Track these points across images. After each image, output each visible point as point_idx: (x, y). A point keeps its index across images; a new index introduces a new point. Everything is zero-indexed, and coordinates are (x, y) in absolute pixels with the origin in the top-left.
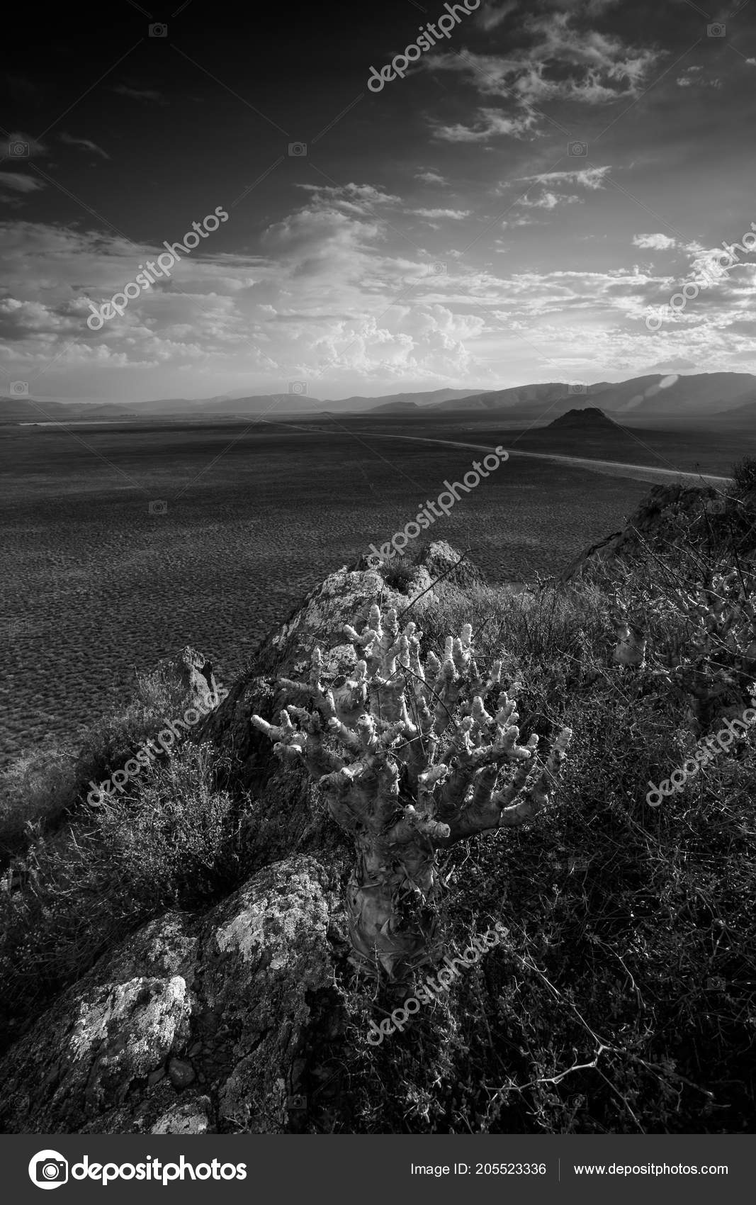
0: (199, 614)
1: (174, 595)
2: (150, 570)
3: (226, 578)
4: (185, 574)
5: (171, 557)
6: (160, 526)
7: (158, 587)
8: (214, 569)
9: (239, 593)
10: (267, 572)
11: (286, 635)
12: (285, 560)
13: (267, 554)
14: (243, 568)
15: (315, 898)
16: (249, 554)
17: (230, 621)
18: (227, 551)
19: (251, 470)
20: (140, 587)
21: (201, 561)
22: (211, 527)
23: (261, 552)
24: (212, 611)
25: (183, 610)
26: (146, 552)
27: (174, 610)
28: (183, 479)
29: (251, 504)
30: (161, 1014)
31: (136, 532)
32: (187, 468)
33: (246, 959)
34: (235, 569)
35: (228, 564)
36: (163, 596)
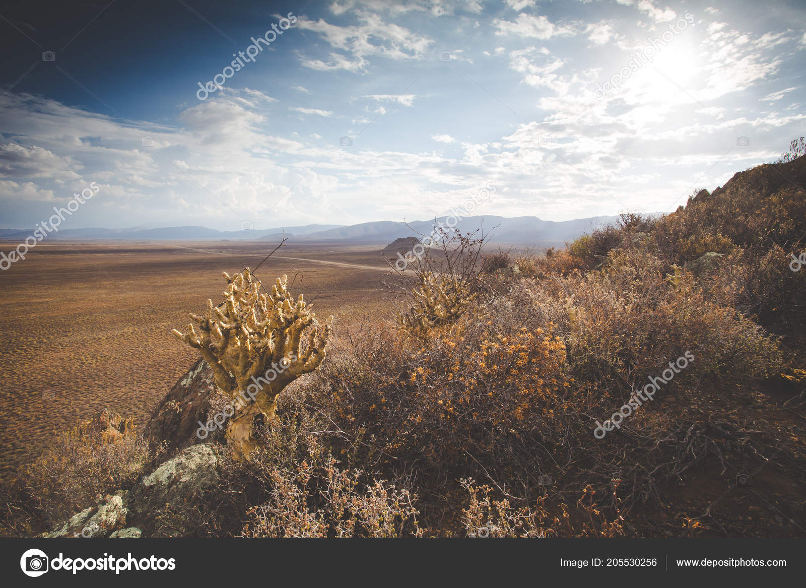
0: (112, 403)
1: (87, 390)
2: (64, 369)
3: (139, 371)
4: (100, 371)
5: (86, 357)
6: (76, 331)
7: (72, 384)
8: (127, 364)
9: (150, 383)
10: (175, 363)
11: (192, 377)
12: (192, 353)
13: (176, 349)
14: (154, 361)
15: (209, 454)
16: (160, 350)
17: (141, 406)
18: (140, 349)
19: (163, 284)
20: (53, 385)
21: (115, 358)
22: (125, 330)
23: (171, 348)
24: (125, 400)
25: (97, 402)
26: (61, 355)
27: (87, 402)
28: (101, 291)
29: (162, 310)
30: (107, 511)
31: (52, 337)
32: (105, 283)
33: (163, 483)
34: (147, 362)
35: (140, 359)
36: (76, 391)
